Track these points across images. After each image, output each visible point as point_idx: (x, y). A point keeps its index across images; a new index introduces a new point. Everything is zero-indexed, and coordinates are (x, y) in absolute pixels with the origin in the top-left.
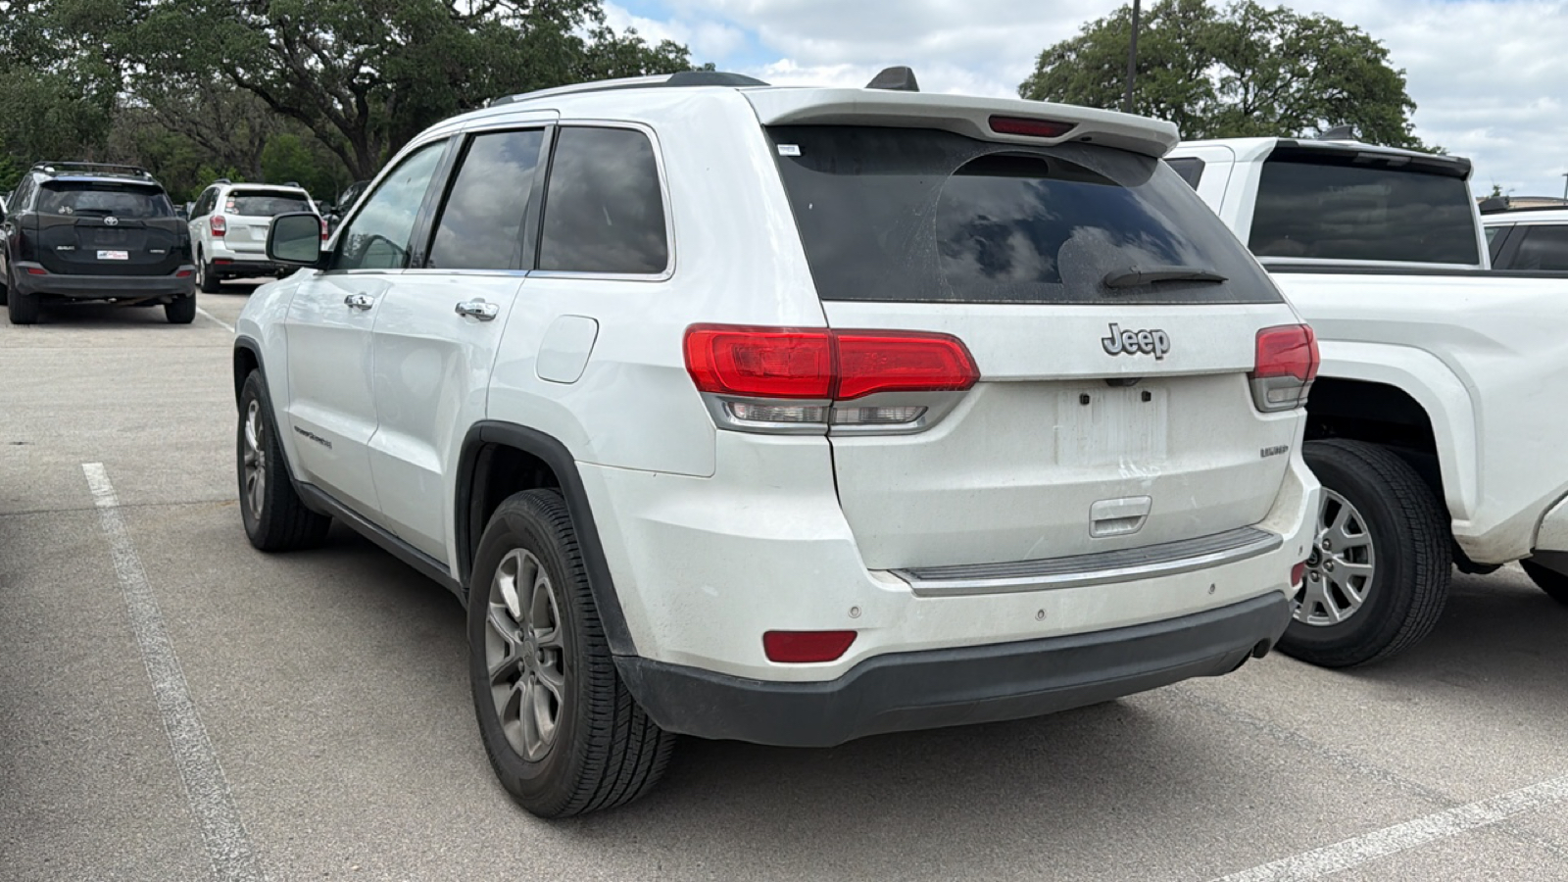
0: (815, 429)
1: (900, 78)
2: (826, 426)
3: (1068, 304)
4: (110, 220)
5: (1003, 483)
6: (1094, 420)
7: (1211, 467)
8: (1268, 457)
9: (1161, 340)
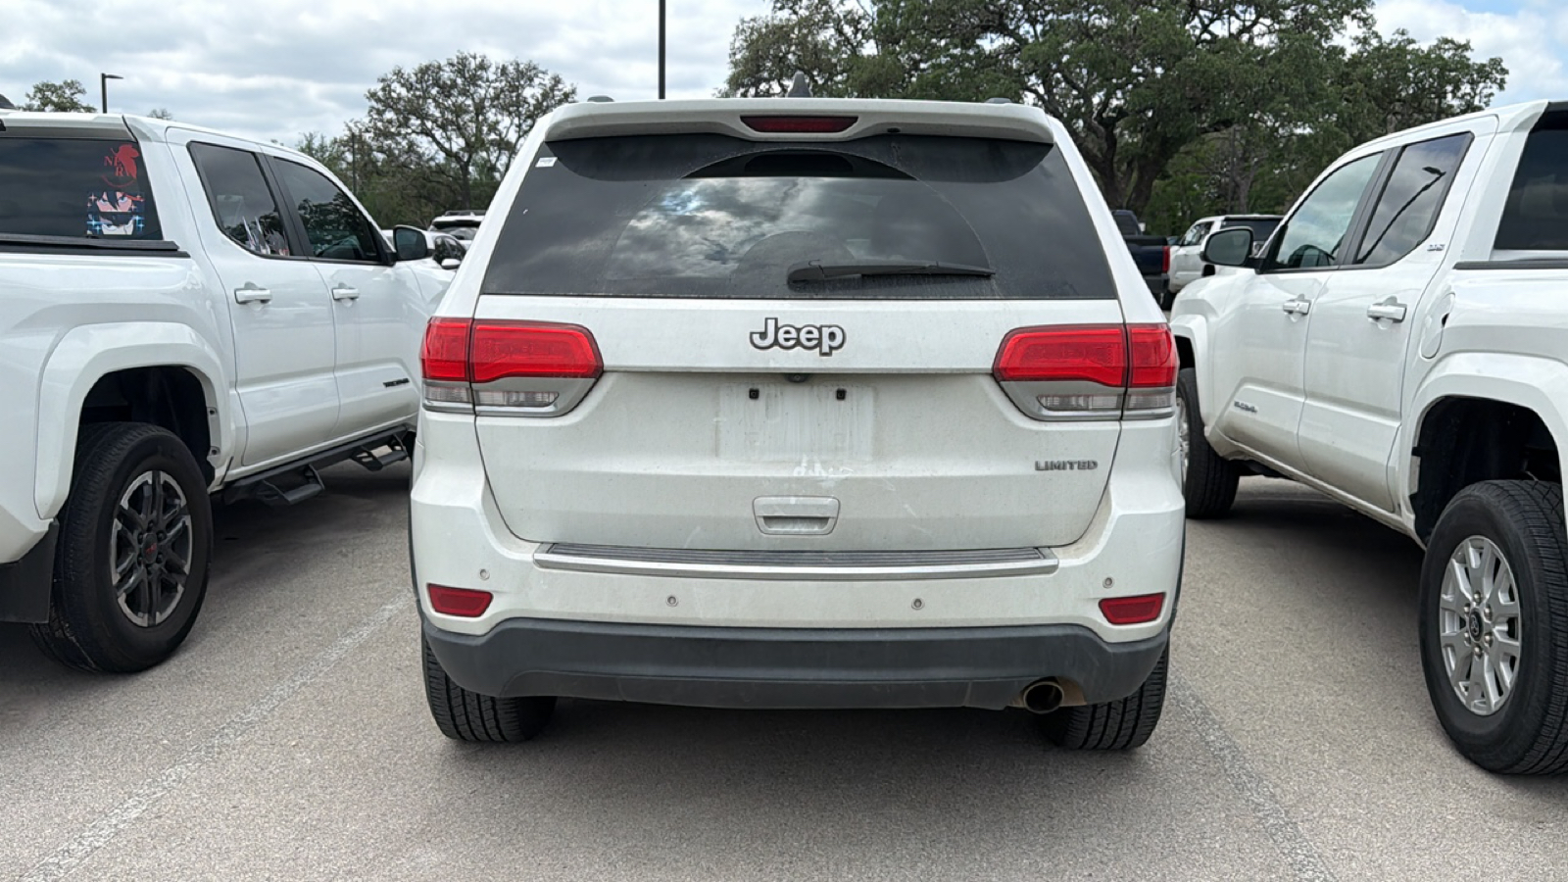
0: (464, 409)
2: (470, 406)
3: (729, 298)
5: (645, 470)
6: (767, 416)
7: (935, 475)
8: (1049, 472)
9: (832, 336)
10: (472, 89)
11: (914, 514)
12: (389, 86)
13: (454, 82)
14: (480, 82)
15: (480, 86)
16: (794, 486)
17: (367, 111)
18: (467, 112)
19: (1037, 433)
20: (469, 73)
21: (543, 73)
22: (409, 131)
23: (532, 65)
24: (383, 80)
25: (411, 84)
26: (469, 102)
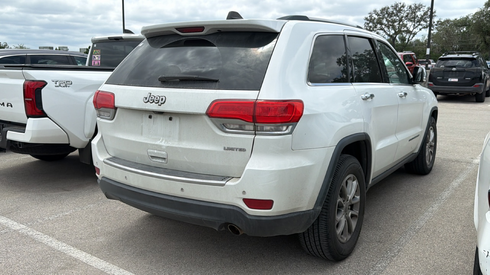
1: (233, 15)
4: (454, 69)
6: (153, 124)
7: (192, 148)
8: (228, 151)
9: (162, 99)
10: (399, 14)
11: (187, 160)
12: (372, 15)
13: (393, 12)
14: (401, 12)
15: (402, 13)
16: (156, 147)
17: (364, 24)
18: (396, 22)
19: (224, 137)
20: (398, 9)
21: (424, 6)
22: (377, 29)
23: (421, 4)
24: (370, 13)
25: (379, 14)
26: (398, 18)
